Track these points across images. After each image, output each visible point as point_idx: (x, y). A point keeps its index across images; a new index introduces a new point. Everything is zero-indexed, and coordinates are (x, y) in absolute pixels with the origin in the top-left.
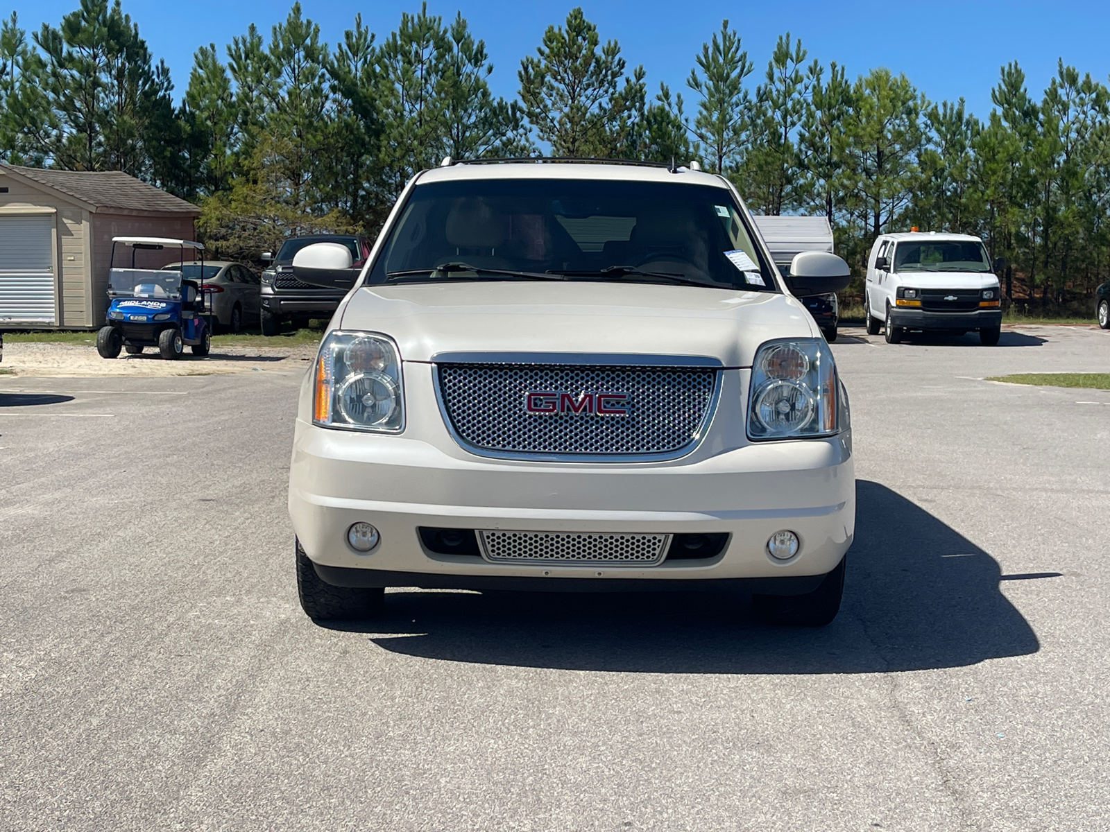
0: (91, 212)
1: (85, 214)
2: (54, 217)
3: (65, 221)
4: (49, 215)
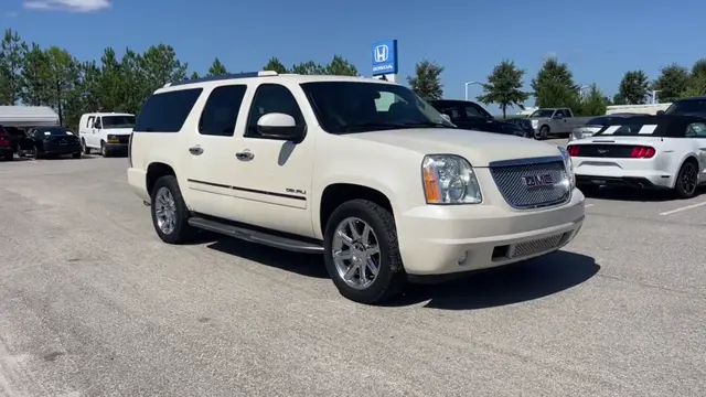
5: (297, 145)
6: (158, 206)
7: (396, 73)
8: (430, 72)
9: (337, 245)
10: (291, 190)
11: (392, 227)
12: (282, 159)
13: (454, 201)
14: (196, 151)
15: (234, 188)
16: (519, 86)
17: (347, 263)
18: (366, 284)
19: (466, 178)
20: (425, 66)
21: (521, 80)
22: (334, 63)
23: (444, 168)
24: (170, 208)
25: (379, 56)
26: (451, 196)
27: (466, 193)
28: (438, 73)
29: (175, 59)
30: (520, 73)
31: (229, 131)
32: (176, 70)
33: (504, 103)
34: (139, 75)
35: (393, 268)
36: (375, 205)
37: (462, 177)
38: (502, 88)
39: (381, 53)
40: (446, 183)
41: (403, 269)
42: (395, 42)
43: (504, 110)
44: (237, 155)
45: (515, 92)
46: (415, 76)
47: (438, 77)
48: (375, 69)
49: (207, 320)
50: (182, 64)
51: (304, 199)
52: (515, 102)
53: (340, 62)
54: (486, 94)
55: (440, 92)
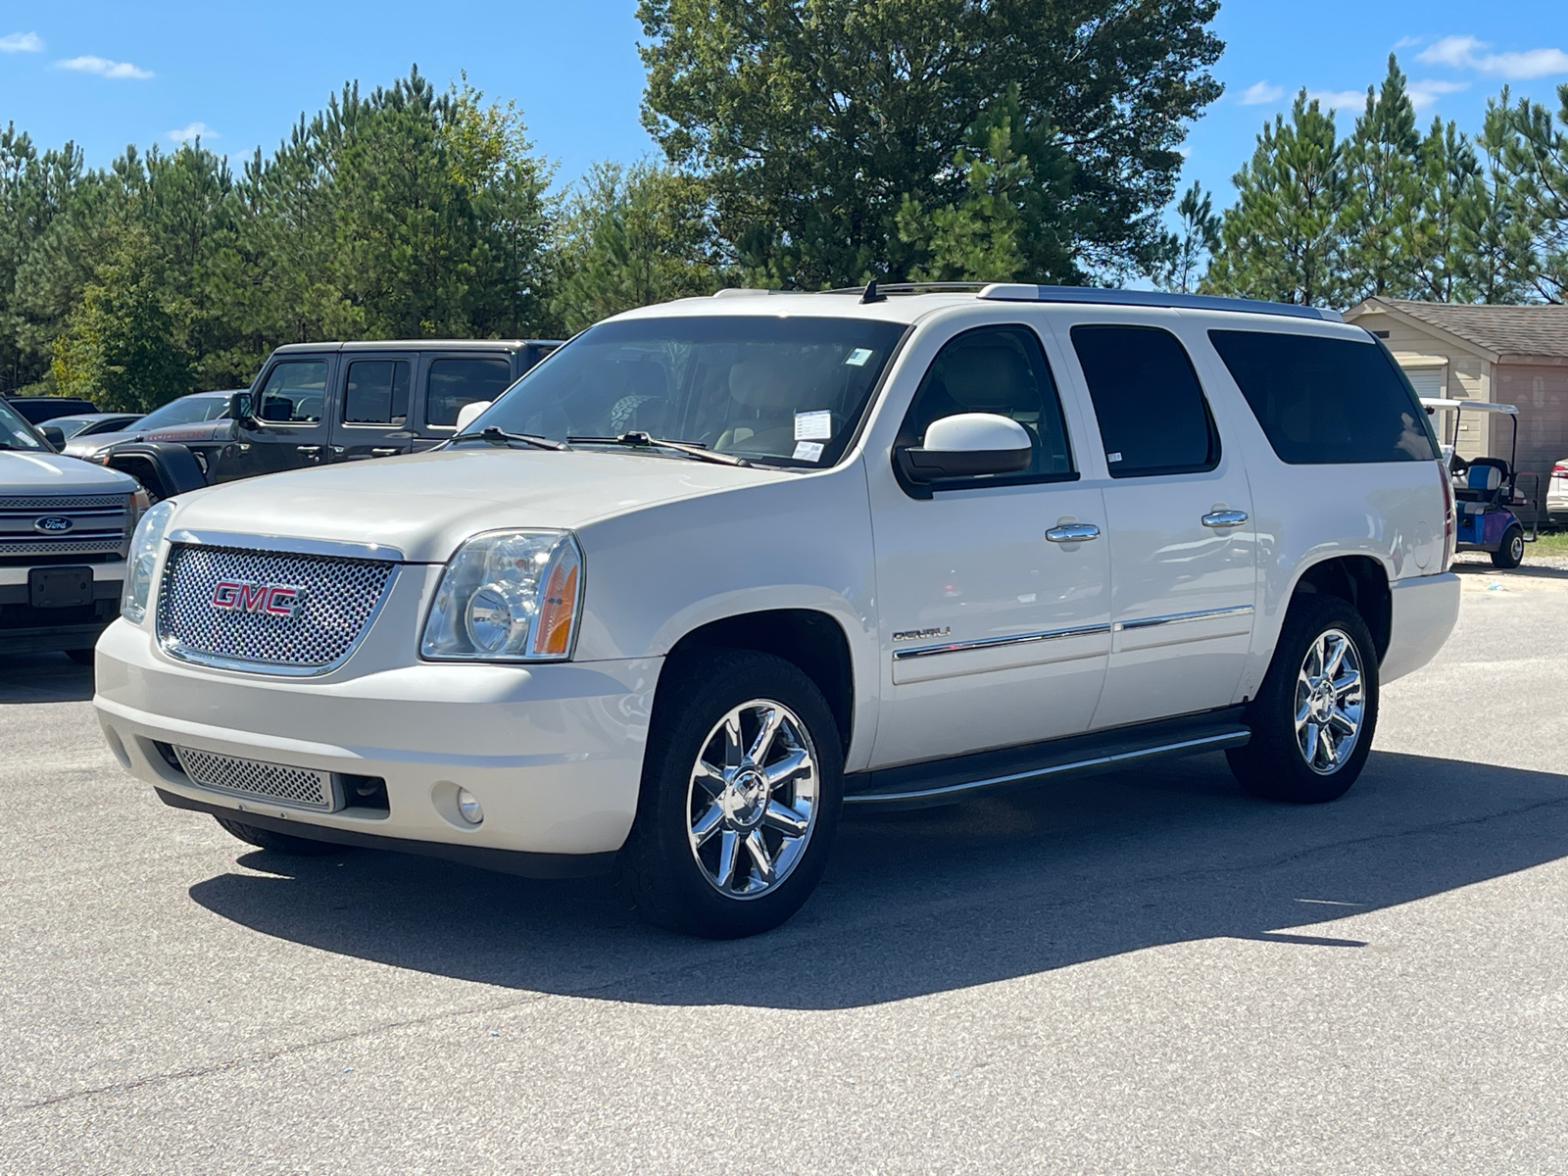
0: (1492, 363)
1: (1485, 366)
2: (1444, 370)
3: (1459, 375)
4: (1438, 367)
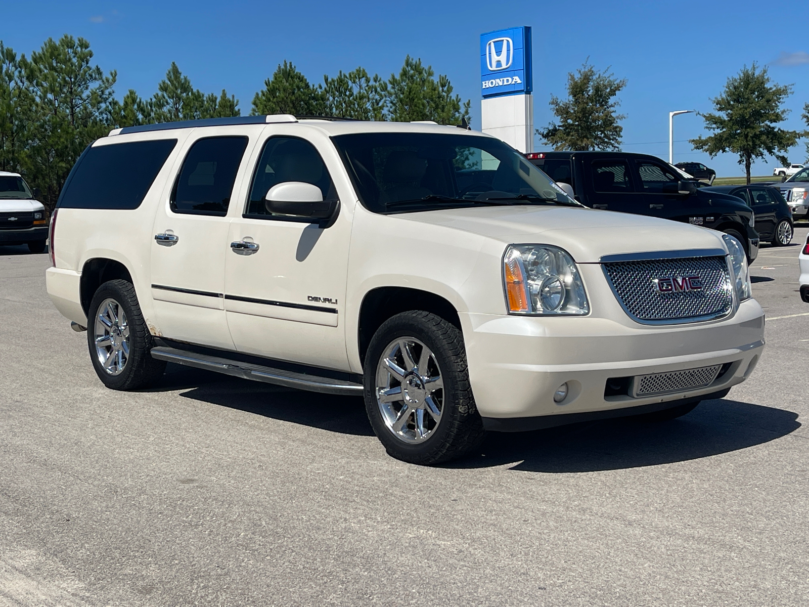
5: (325, 230)
6: (100, 329)
7: (528, 92)
8: (597, 89)
9: (383, 378)
10: (316, 299)
11: (459, 349)
12: (303, 252)
13: (549, 311)
14: (166, 240)
15: (228, 297)
16: (777, 118)
17: (398, 406)
18: (423, 434)
19: (569, 279)
20: (587, 78)
21: (780, 108)
22: (404, 73)
23: (535, 263)
24: (119, 333)
25: (495, 58)
26: (544, 304)
27: (568, 300)
28: (613, 93)
29: (93, 64)
30: (779, 93)
31: (219, 208)
32: (94, 86)
33: (748, 153)
34: (23, 96)
35: (461, 409)
36: (438, 318)
37: (561, 278)
38: (743, 122)
39: (499, 53)
40: (536, 285)
41: (476, 411)
42: (528, 30)
43: (748, 167)
44: (233, 245)
45: (770, 132)
46: (566, 98)
47: (612, 100)
48: (487, 84)
49: (192, 481)
50: (106, 75)
51: (334, 311)
52: (770, 151)
53: (418, 69)
54: (711, 133)
55: (617, 131)
